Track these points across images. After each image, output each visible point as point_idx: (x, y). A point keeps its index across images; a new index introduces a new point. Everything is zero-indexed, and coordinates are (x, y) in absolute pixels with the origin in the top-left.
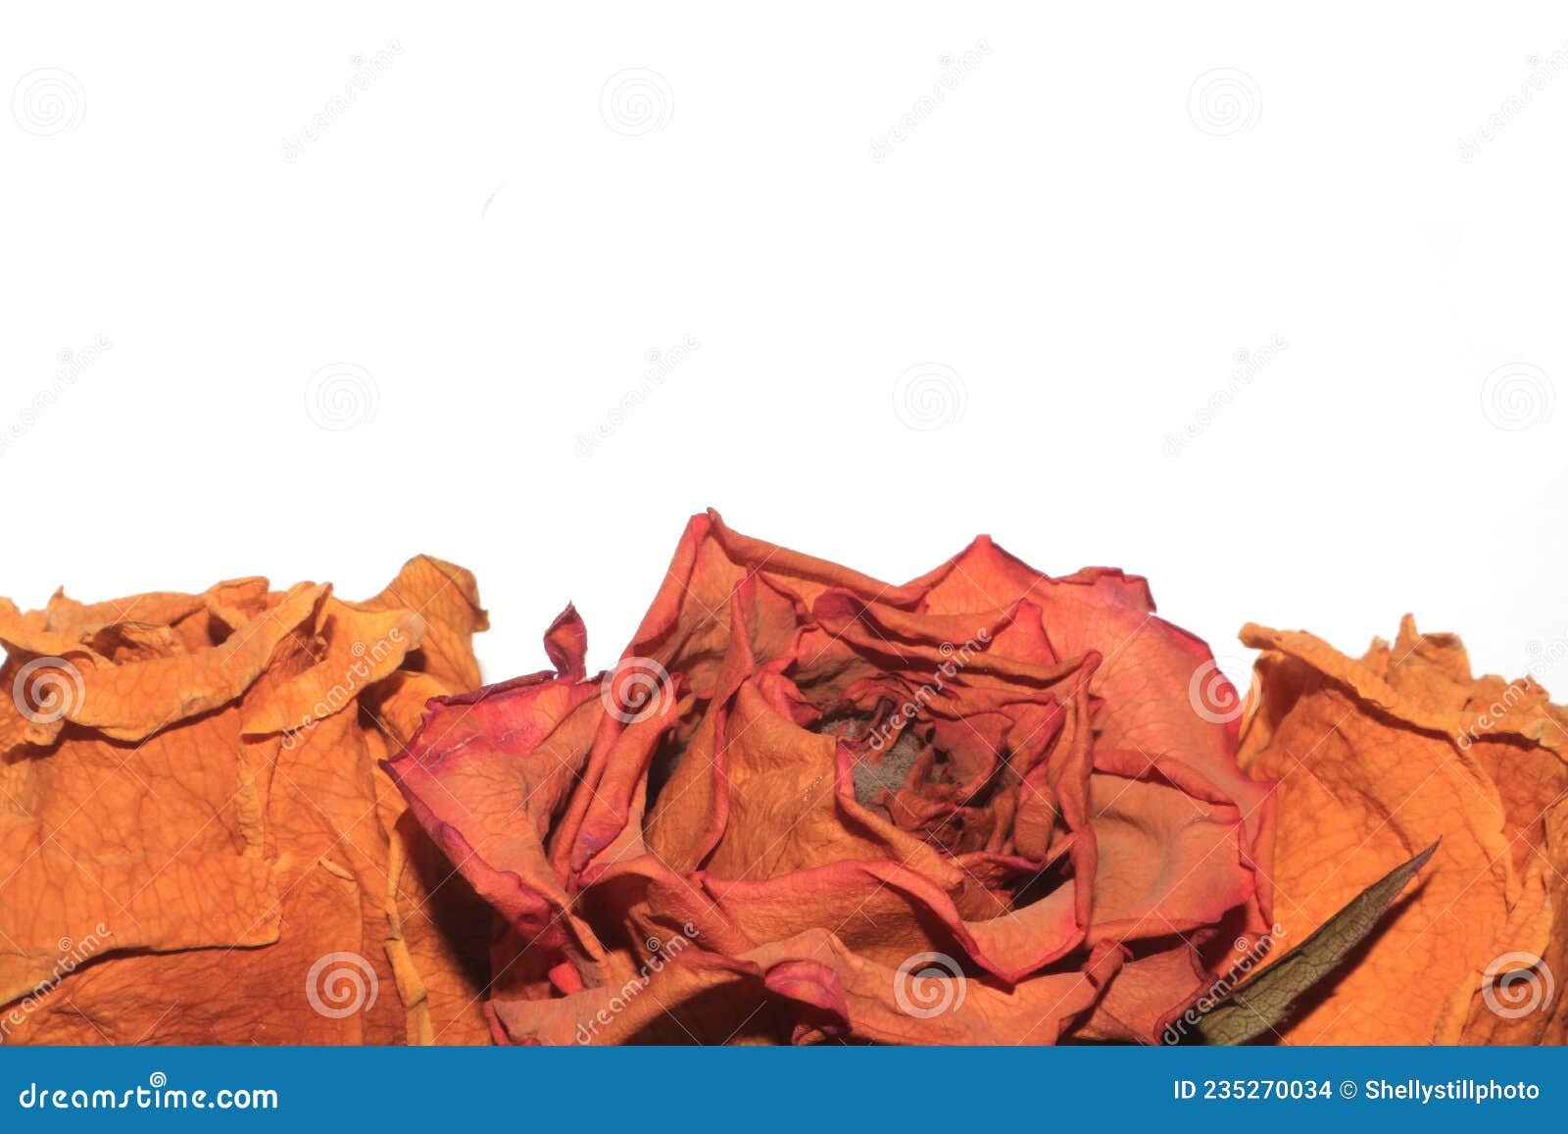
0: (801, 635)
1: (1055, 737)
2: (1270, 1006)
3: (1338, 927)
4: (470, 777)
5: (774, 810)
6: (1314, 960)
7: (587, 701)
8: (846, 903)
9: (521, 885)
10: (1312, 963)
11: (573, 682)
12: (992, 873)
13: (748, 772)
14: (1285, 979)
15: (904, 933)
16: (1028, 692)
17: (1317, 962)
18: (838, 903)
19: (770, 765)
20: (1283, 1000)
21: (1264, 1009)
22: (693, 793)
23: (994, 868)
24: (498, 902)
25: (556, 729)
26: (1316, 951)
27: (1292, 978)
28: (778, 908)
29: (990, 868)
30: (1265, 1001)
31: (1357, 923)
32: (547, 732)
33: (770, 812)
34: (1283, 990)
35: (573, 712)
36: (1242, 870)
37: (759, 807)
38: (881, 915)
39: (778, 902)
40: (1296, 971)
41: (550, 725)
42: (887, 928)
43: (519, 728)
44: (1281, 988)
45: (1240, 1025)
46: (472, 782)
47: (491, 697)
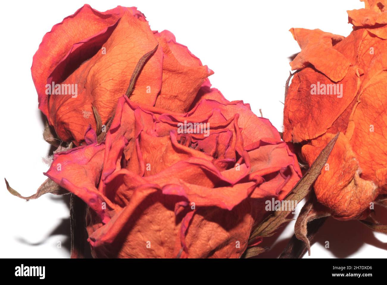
0: (156, 124)
1: (231, 140)
2: (305, 190)
3: (318, 163)
4: (69, 170)
5: (157, 160)
6: (313, 174)
7: (99, 151)
8: (182, 174)
9: (88, 191)
10: (313, 175)
11: (94, 145)
12: (221, 166)
13: (148, 154)
14: (306, 181)
15: (200, 181)
16: (221, 130)
17: (314, 174)
18: (179, 174)
19: (153, 150)
20: (308, 187)
21: (303, 191)
22: (134, 166)
23: (221, 164)
24: (82, 196)
25: (92, 158)
26: (313, 171)
27: (308, 181)
28: (163, 179)
29: (220, 164)
30: (303, 189)
31: (323, 160)
32: (90, 159)
33: (156, 160)
34: (307, 184)
35: (96, 154)
36: (290, 157)
37: (152, 161)
38: (192, 175)
39: (163, 178)
40: (309, 179)
41: (90, 157)
42: (195, 180)
43: (81, 159)
44: (306, 184)
45: (297, 198)
46: (69, 171)
47: (72, 152)
